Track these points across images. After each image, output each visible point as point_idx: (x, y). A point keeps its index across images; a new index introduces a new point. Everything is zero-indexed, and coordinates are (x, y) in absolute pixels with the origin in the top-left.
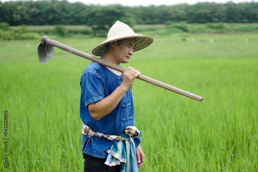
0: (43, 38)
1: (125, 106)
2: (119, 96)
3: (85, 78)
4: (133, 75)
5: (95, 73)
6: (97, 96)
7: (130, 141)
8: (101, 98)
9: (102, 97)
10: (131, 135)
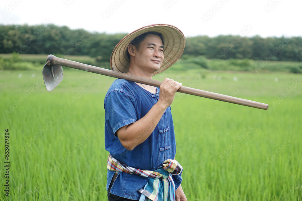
0: (49, 57)
1: (163, 131)
2: (157, 116)
3: (110, 98)
4: (172, 87)
5: (122, 90)
6: (128, 119)
7: (169, 180)
8: (132, 121)
9: (134, 120)
10: (171, 170)
